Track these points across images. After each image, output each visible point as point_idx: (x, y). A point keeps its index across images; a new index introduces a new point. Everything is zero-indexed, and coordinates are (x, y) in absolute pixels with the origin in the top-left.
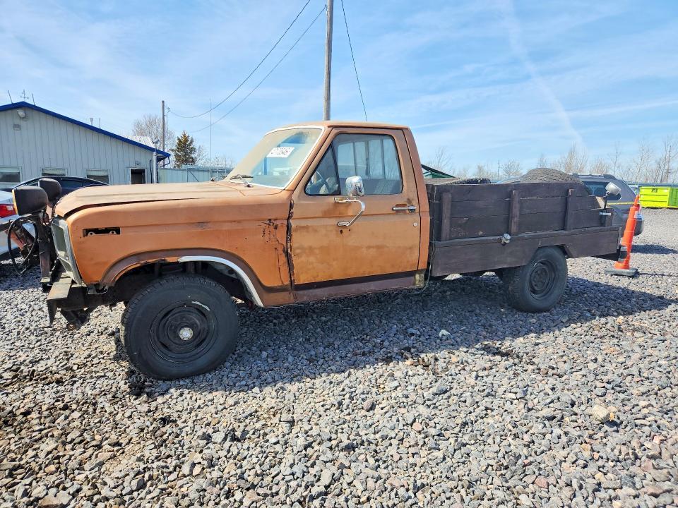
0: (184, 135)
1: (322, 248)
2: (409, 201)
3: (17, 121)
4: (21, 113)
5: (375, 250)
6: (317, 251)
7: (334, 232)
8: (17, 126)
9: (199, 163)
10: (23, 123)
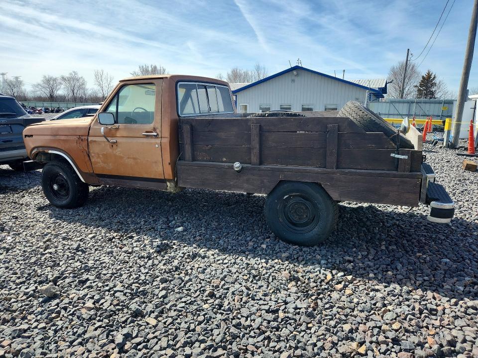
0: (429, 74)
1: (103, 155)
2: (155, 129)
3: (293, 78)
4: (295, 72)
5: (132, 160)
6: (101, 156)
7: (108, 146)
8: (293, 81)
9: (437, 95)
10: (296, 79)
